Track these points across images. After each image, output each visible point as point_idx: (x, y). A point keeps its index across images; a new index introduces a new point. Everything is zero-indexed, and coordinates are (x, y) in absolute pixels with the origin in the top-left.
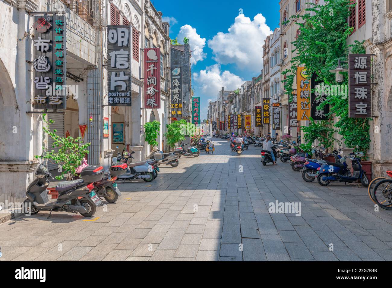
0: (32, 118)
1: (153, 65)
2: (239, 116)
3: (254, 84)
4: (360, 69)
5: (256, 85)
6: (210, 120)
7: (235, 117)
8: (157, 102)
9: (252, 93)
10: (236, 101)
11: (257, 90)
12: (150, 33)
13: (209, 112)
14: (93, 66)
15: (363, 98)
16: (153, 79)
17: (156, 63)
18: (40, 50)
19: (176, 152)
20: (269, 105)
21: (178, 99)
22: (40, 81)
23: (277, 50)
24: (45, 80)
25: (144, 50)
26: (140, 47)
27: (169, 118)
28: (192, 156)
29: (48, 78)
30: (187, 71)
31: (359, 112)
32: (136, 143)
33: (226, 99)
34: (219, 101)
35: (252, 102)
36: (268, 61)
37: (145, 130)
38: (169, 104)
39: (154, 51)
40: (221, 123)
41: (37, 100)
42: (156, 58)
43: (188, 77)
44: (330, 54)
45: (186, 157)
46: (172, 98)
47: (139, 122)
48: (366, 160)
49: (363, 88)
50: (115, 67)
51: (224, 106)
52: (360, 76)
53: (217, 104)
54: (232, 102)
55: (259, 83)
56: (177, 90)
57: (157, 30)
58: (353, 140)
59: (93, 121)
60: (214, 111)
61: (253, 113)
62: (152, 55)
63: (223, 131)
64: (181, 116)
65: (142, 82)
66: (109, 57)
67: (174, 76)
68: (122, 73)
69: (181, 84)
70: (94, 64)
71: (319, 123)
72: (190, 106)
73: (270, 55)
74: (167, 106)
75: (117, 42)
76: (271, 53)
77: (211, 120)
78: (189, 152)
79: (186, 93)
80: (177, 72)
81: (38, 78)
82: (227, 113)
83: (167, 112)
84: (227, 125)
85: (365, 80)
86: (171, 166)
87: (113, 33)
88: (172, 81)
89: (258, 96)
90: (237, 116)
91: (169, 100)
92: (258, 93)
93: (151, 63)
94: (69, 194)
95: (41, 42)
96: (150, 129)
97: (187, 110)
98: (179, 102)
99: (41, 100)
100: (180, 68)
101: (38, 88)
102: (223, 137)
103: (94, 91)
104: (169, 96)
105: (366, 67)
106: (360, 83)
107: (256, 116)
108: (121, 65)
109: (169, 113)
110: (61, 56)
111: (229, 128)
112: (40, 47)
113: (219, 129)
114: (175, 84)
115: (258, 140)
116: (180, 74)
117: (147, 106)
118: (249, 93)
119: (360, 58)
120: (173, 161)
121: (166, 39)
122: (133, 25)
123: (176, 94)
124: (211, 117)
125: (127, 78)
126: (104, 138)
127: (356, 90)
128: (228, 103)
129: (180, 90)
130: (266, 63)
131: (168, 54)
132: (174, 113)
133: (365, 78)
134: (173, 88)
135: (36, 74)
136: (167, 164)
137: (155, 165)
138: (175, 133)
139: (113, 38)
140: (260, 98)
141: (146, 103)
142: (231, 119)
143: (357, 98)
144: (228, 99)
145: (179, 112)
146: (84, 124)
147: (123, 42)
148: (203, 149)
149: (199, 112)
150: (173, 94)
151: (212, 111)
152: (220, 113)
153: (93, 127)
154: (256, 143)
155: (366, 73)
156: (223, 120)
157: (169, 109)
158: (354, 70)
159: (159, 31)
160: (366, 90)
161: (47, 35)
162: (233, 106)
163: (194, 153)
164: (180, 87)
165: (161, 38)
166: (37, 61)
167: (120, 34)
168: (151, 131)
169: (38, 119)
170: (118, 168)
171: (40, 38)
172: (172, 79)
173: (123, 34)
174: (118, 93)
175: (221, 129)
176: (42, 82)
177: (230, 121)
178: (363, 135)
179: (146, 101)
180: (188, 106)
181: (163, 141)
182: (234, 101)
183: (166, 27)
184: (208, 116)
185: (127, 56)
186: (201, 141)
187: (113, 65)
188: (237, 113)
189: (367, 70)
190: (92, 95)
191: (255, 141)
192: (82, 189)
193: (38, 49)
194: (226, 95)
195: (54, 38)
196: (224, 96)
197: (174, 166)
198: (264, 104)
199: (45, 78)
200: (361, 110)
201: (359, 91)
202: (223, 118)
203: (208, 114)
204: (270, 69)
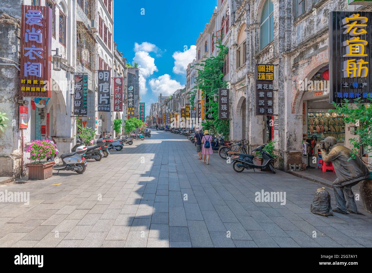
0: (72, 119)
1: (119, 87)
2: (171, 114)
3: (181, 94)
4: (224, 96)
5: (182, 94)
6: (151, 116)
7: (168, 115)
8: (121, 108)
9: (179, 99)
10: (169, 104)
11: (183, 98)
12: (116, 67)
13: (150, 111)
14: (91, 91)
15: (225, 110)
16: (119, 95)
17: (121, 86)
18: (77, 89)
19: (132, 136)
20: (189, 108)
21: (131, 105)
22: (77, 103)
23: (195, 73)
24: (79, 103)
25: (113, 78)
26: (111, 77)
27: (126, 116)
28: (140, 140)
29: (80, 102)
30: (137, 87)
31: (223, 116)
32: (109, 131)
33: (163, 102)
34: (158, 103)
35: (180, 106)
36: (189, 80)
37: (113, 124)
38: (126, 108)
39: (119, 79)
40: (159, 119)
41: (75, 111)
42: (121, 83)
43: (138, 91)
44: (213, 86)
45: (136, 140)
46: (128, 104)
47: (110, 119)
48: (228, 140)
49: (225, 105)
50: (102, 91)
51: (161, 107)
52: (224, 99)
53: (157, 105)
54: (167, 104)
55: (184, 93)
56: (131, 100)
57: (120, 64)
58: (221, 130)
59: (90, 119)
60: (155, 110)
61: (180, 113)
62: (118, 81)
63: (161, 124)
64: (133, 116)
65: (113, 97)
66: (99, 87)
67: (130, 91)
68: (105, 95)
69: (134, 96)
70: (91, 90)
71: (210, 121)
72: (139, 108)
73: (190, 76)
74: (125, 109)
75: (103, 78)
76: (191, 74)
77: (153, 116)
78: (138, 137)
79: (136, 100)
80: (131, 89)
81: (76, 102)
82: (163, 112)
83: (125, 113)
84: (163, 120)
85: (226, 101)
86: (128, 144)
87: (101, 74)
88: (128, 94)
89: (183, 102)
90: (170, 114)
91: (126, 105)
92: (184, 100)
93: (118, 86)
94: (91, 151)
95: (77, 86)
96: (117, 123)
97: (137, 111)
98: (133, 107)
99: (77, 111)
100: (134, 86)
101: (76, 106)
102: (161, 128)
103: (91, 104)
104: (126, 103)
105: (227, 95)
106: (224, 102)
107: (182, 115)
108: (105, 90)
109: (126, 113)
110: (86, 92)
111: (165, 122)
112: (77, 88)
113: (158, 123)
114: (130, 96)
115: (182, 131)
116: (133, 90)
117: (115, 110)
118: (178, 99)
119: (224, 90)
120: (130, 141)
121: (125, 69)
122: (108, 65)
123: (130, 102)
124: (152, 114)
125: (108, 97)
126: (95, 128)
127: (222, 106)
128: (164, 105)
129: (133, 100)
130: (188, 81)
131: (126, 78)
132: (129, 113)
133: (226, 100)
134: (129, 98)
135: (75, 100)
136: (126, 143)
137: (122, 142)
138: (130, 126)
139: (101, 77)
140: (185, 103)
141: (114, 109)
142: (166, 116)
143: (222, 110)
144: (164, 102)
145: (132, 113)
146: (85, 120)
147: (106, 79)
148: (147, 136)
149: (144, 112)
150: (129, 102)
151: (153, 110)
152: (159, 111)
153: (91, 122)
154: (181, 133)
155: (227, 98)
156: (161, 117)
157: (126, 111)
158: (221, 96)
159: (121, 64)
160: (226, 106)
161: (80, 83)
162: (167, 108)
163: (141, 138)
164: (133, 98)
165: (122, 68)
166: (75, 94)
167: (105, 75)
168: (117, 124)
169: (74, 119)
170: (109, 141)
171: (77, 84)
172: (128, 93)
173: (106, 75)
174: (103, 105)
175: (159, 123)
176: (77, 104)
177: (165, 118)
178: (226, 128)
179: (114, 107)
180: (137, 109)
181: (122, 130)
182: (168, 104)
183: (125, 61)
184: (150, 114)
185: (108, 86)
186: (145, 131)
187: (101, 91)
188: (170, 112)
189: (227, 96)
190: (90, 106)
191: (180, 131)
192: (97, 149)
193: (76, 89)
194: (163, 99)
195: (83, 84)
196: (161, 100)
197: (130, 144)
198: (186, 107)
199: (79, 102)
200: (224, 116)
201: (223, 106)
202: (161, 115)
203: (150, 112)
204: (191, 85)
